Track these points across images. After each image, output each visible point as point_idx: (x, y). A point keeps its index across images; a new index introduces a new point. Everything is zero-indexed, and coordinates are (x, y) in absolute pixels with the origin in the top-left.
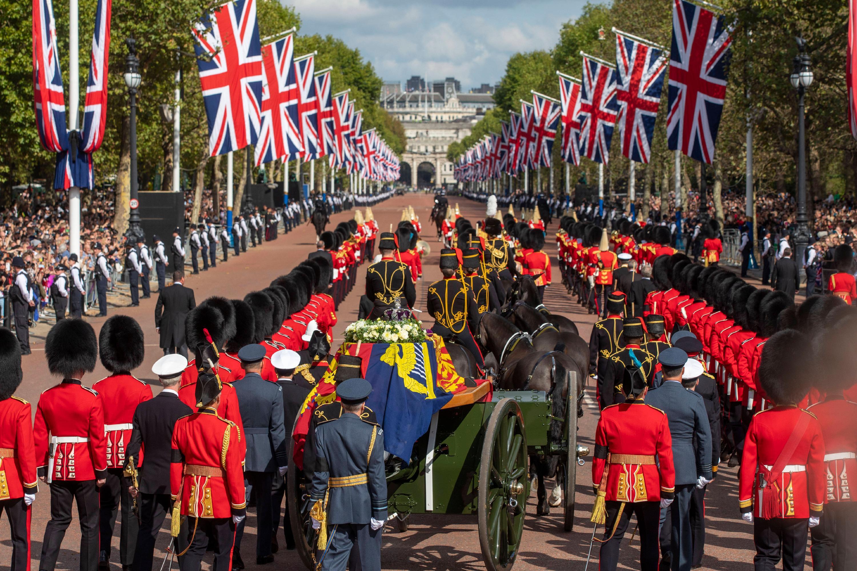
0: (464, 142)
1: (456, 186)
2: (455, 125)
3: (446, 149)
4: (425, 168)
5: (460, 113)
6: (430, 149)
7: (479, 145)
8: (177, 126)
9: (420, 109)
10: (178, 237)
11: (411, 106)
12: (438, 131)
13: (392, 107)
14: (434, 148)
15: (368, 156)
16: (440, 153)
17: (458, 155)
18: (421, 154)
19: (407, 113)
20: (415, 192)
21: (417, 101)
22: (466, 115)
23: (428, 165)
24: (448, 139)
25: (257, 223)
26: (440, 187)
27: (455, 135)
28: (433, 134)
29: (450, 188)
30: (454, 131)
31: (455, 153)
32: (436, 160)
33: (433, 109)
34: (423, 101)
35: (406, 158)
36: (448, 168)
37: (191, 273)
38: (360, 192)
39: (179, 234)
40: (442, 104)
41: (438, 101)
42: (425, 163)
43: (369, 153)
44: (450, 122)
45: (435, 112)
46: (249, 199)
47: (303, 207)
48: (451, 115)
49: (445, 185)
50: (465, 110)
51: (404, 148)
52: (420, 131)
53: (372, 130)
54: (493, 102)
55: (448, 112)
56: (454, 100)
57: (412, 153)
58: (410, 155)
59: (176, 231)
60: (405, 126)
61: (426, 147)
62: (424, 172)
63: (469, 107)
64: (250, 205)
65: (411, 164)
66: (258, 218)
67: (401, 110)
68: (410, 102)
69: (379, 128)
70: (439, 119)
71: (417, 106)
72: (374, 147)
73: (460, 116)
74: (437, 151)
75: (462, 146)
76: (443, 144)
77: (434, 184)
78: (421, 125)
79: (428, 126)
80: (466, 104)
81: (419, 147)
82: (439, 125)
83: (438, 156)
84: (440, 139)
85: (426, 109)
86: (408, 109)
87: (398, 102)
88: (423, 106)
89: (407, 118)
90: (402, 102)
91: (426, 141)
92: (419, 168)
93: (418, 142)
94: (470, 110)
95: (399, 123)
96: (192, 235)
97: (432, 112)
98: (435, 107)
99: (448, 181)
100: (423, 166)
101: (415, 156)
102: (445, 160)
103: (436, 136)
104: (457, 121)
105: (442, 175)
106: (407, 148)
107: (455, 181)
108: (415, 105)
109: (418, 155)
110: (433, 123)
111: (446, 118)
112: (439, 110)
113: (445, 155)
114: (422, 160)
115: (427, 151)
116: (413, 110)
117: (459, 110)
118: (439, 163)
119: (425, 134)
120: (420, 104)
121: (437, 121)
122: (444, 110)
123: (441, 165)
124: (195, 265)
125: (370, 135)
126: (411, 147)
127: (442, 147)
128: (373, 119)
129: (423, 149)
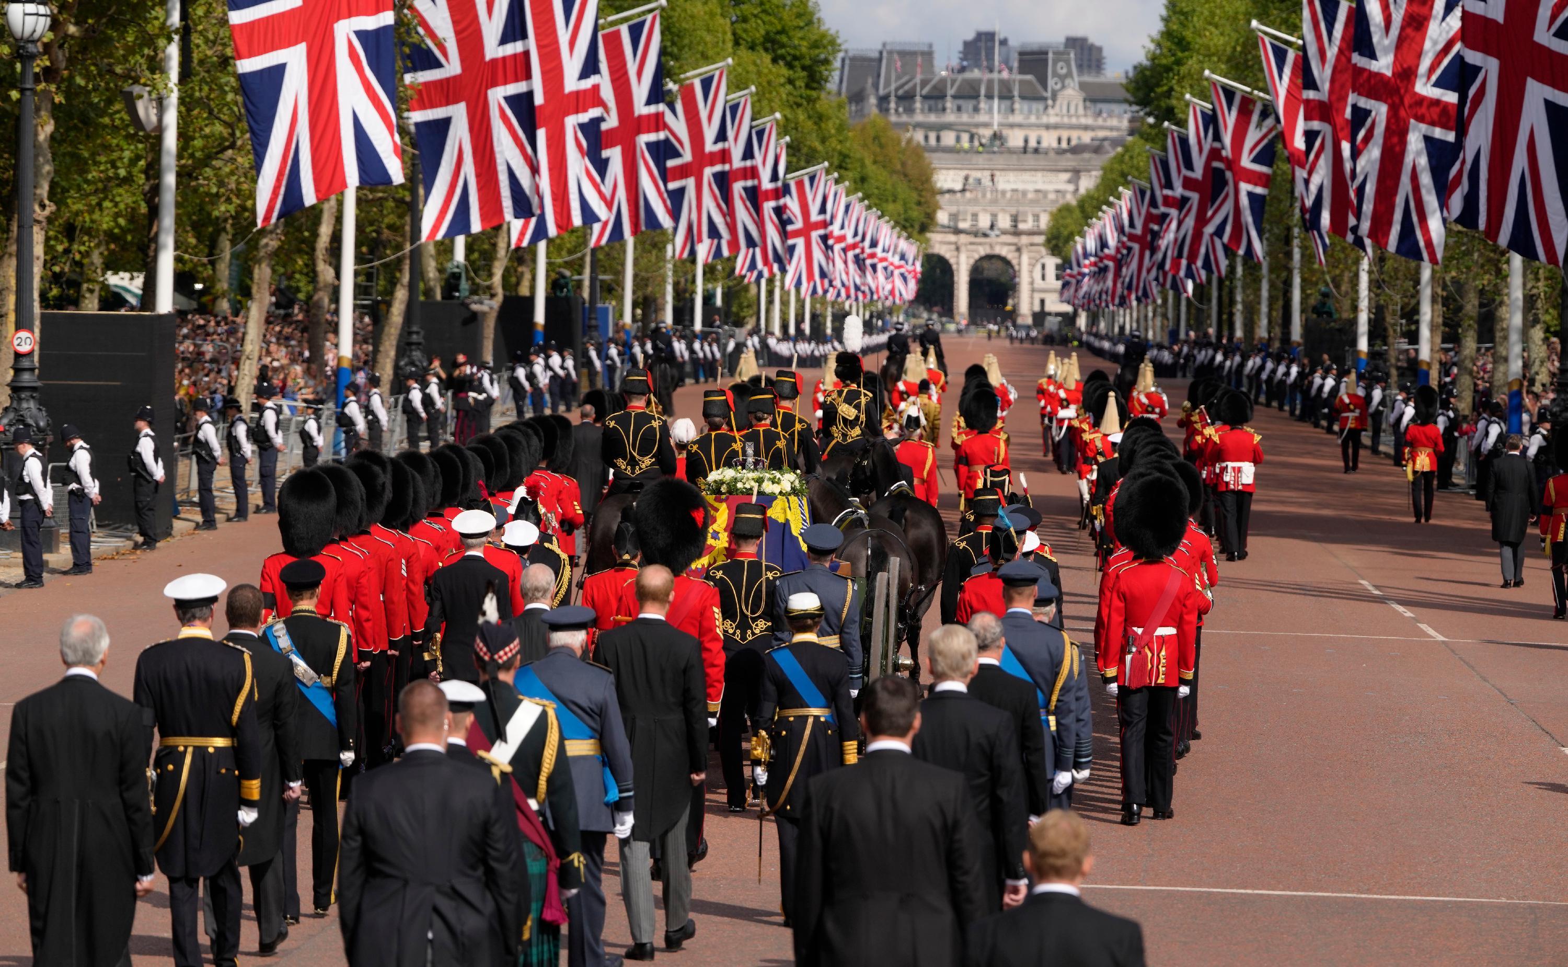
0: (1082, 204)
1: (1069, 319)
2: (1070, 161)
3: (1045, 222)
4: (991, 271)
5: (1086, 128)
6: (1004, 222)
7: (1111, 211)
8: (171, 140)
9: (982, 118)
10: (148, 430)
11: (959, 109)
12: (1027, 176)
13: (910, 111)
14: (1015, 220)
15: (805, 232)
16: (1031, 233)
17: (1070, 238)
18: (976, 233)
19: (948, 127)
20: (959, 331)
21: (976, 97)
22: (1101, 134)
23: (999, 265)
24: (1052, 196)
25: (427, 401)
26: (1029, 321)
27: (1071, 187)
28: (1008, 182)
29: (1052, 323)
30: (1066, 176)
31: (1065, 233)
32: (1019, 250)
33: (1017, 118)
34: (990, 97)
35: (940, 243)
36: (1051, 272)
37: (197, 526)
38: (792, 330)
39: (151, 425)
40: (1040, 106)
41: (1030, 96)
42: (989, 257)
43: (809, 226)
44: (1060, 152)
45: (1020, 126)
46: (415, 338)
47: (584, 362)
48: (1065, 134)
49: (1040, 317)
50: (1100, 122)
51: (931, 217)
52: (975, 174)
53: (819, 168)
54: (1126, 101)
55: (1056, 127)
56: (1071, 95)
57: (957, 231)
58: (952, 238)
59: (141, 417)
60: (935, 160)
61: (994, 216)
62: (990, 282)
63: (1110, 115)
64: (417, 354)
65: (952, 261)
66: (433, 390)
67: (932, 118)
68: (955, 97)
69: (841, 165)
70: (1032, 143)
71: (976, 110)
72: (823, 210)
73: (1086, 137)
74: (1022, 226)
75: (1077, 214)
76: (1037, 210)
77: (1012, 315)
78: (981, 160)
79: (999, 160)
80: (1104, 107)
81: (975, 216)
82: (1030, 159)
83: (1024, 240)
84: (1030, 196)
85: (997, 118)
86: (950, 117)
87: (925, 98)
88: (990, 110)
89: (949, 138)
90: (936, 97)
91: (994, 202)
92: (976, 271)
93: (975, 201)
94: (1114, 122)
95: (918, 152)
96: (199, 427)
97: (1012, 126)
98: (1022, 111)
99: (1049, 307)
100: (986, 264)
101: (963, 238)
102: (1043, 250)
103: (1020, 186)
104: (1076, 150)
105: (1033, 291)
106: (942, 217)
107: (1068, 308)
108: (968, 105)
109: (971, 239)
110: (1011, 151)
111: (1049, 140)
112: (1033, 119)
113: (1041, 239)
114: (982, 251)
115: (992, 227)
116: (965, 118)
117: (1083, 121)
118: (1025, 259)
119: (986, 181)
120: (983, 105)
121: (1025, 150)
122: (1045, 120)
123: (1033, 265)
124: (207, 506)
125: (812, 179)
126: (954, 217)
127: (1037, 217)
128: (823, 141)
129: (984, 222)
